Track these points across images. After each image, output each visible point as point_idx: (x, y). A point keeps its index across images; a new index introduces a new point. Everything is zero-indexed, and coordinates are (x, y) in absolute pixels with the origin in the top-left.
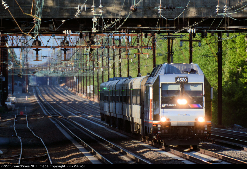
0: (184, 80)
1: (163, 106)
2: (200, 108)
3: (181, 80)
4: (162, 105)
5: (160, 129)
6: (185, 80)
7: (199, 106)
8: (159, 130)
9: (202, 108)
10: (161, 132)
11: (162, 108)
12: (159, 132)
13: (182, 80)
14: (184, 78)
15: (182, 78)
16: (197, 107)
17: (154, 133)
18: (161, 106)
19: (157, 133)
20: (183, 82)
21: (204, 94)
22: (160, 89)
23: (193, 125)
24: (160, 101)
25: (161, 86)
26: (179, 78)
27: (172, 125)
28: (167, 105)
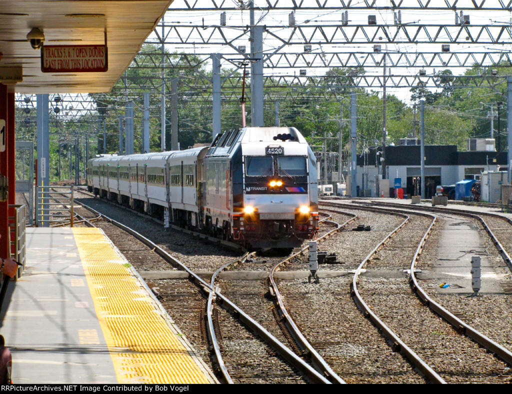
0: (278, 152)
1: (249, 190)
2: (302, 193)
3: (273, 152)
4: (247, 188)
5: (244, 223)
6: (280, 151)
7: (301, 190)
8: (242, 226)
9: (305, 193)
10: (245, 228)
11: (248, 193)
12: (241, 229)
13: (275, 151)
14: (278, 148)
15: (275, 148)
16: (298, 191)
17: (234, 230)
18: (245, 190)
19: (239, 229)
20: (277, 154)
21: (308, 172)
22: (243, 164)
23: (293, 218)
24: (244, 182)
25: (245, 160)
26: (271, 148)
27: (261, 218)
28: (254, 188)
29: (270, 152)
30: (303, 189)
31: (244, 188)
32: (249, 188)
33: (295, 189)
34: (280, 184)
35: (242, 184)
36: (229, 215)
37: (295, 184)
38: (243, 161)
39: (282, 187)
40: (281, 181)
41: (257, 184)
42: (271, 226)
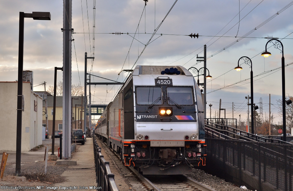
0: (167, 83)
1: (139, 117)
2: (190, 121)
3: (162, 83)
4: (138, 116)
5: (134, 150)
6: (169, 83)
7: (190, 118)
8: (133, 153)
9: (194, 121)
10: (135, 155)
11: (138, 121)
12: (132, 156)
13: (164, 82)
14: (167, 80)
15: (164, 79)
17: (125, 156)
18: (136, 117)
19: (130, 156)
20: (165, 85)
21: (195, 101)
22: (134, 94)
23: (183, 145)
24: (135, 110)
25: (136, 90)
26: (160, 79)
27: (152, 145)
28: (145, 116)
29: (159, 83)
30: (191, 116)
31: (135, 116)
32: (140, 116)
33: (184, 117)
34: (169, 112)
35: (133, 112)
36: (121, 142)
37: (184, 112)
38: (134, 90)
39: (171, 115)
40: (170, 109)
41: (147, 112)
42: (162, 152)
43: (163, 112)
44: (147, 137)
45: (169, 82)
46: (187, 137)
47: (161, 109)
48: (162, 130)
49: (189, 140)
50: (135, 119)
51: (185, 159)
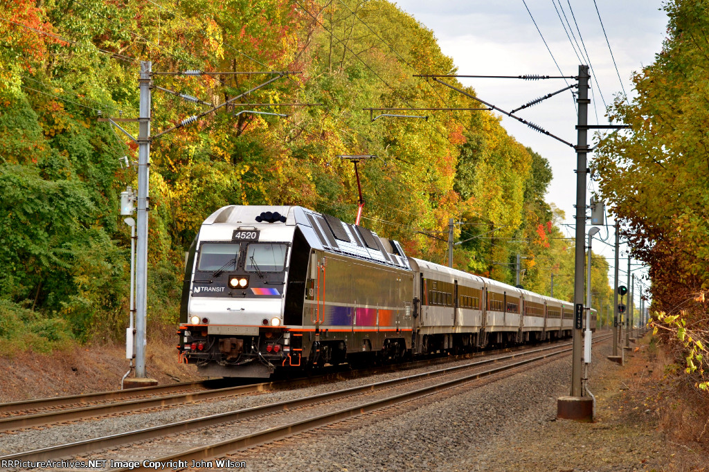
0: (250, 237)
1: (197, 290)
2: (274, 296)
3: (243, 236)
4: (195, 288)
7: (273, 292)
8: (186, 344)
9: (279, 297)
11: (195, 295)
12: (186, 348)
13: (247, 235)
14: (252, 231)
15: (247, 231)
16: (269, 294)
18: (193, 290)
19: (183, 349)
20: (247, 240)
21: (287, 266)
22: (196, 254)
23: (256, 333)
24: (193, 279)
25: (200, 248)
26: (242, 231)
27: (210, 332)
28: (206, 289)
29: (239, 237)
30: (276, 290)
31: (191, 288)
32: (199, 288)
33: (265, 291)
34: (243, 283)
35: (189, 282)
37: (266, 283)
38: (197, 249)
39: (246, 287)
40: (246, 278)
41: (211, 283)
42: (222, 343)
43: (234, 282)
44: (205, 320)
45: (254, 234)
46: (265, 322)
47: (233, 278)
48: (229, 309)
49: (269, 326)
50: (191, 292)
51: (258, 354)
